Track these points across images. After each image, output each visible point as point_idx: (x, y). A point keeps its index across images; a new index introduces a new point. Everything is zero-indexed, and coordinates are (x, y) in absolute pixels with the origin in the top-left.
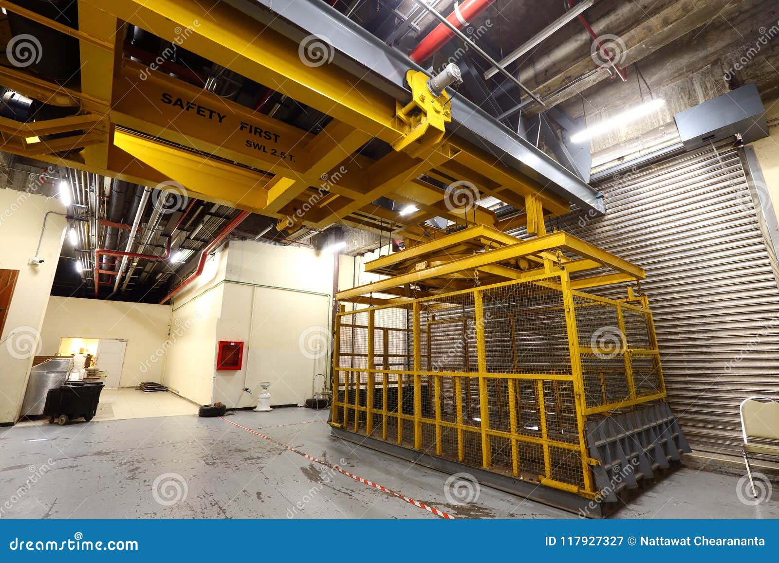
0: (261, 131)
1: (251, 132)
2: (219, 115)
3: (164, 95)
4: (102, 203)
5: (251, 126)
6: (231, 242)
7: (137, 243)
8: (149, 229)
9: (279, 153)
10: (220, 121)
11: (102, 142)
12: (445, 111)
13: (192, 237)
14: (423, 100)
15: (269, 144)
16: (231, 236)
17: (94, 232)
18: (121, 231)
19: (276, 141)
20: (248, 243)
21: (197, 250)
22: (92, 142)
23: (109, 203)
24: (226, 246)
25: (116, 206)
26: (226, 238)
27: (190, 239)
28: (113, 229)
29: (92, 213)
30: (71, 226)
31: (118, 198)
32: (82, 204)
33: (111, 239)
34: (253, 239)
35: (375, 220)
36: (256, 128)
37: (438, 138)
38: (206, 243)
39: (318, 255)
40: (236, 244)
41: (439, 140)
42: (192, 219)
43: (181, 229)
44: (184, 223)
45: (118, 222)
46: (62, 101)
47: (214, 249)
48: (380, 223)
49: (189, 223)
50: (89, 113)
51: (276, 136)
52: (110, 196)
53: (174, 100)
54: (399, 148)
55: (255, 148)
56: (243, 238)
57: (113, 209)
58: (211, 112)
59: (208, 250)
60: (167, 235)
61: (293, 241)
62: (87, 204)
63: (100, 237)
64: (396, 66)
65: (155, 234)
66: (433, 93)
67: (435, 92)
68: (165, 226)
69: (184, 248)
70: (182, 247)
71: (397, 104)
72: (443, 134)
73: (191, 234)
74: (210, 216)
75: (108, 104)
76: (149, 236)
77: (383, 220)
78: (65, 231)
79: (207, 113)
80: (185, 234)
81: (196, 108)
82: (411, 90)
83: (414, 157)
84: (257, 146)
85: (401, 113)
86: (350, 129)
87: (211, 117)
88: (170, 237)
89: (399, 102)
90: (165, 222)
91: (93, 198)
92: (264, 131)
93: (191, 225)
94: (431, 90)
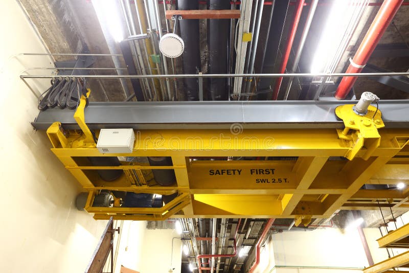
0: (263, 171)
1: (257, 173)
2: (238, 170)
3: (210, 172)
4: (195, 228)
5: (257, 170)
6: (273, 236)
7: (217, 248)
8: (222, 238)
9: (277, 180)
10: (239, 174)
11: (189, 203)
12: (375, 121)
13: (247, 237)
14: (353, 123)
15: (269, 177)
16: (272, 231)
17: (195, 244)
18: (207, 241)
19: (273, 173)
20: (284, 233)
21: (253, 246)
22: (186, 205)
23: (198, 226)
24: (270, 239)
25: (202, 228)
26: (268, 233)
27: (246, 238)
28: (203, 242)
29: (192, 234)
30: (184, 243)
31: (202, 224)
32: (187, 230)
33: (204, 247)
34: (287, 229)
35: (371, 201)
36: (259, 170)
37: (376, 144)
38: (257, 239)
39: (343, 232)
40: (276, 236)
41: (378, 144)
42: (244, 225)
43: (239, 233)
44: (240, 228)
45: (205, 236)
46: (173, 192)
47: (264, 242)
48: (377, 203)
49: (243, 228)
50: (182, 194)
51: (273, 170)
52: (198, 223)
53: (215, 172)
54: (351, 158)
55: (262, 182)
56: (280, 231)
57: (201, 230)
58: (234, 171)
59: (259, 244)
60: (232, 239)
61: (317, 226)
62: (189, 230)
63: (198, 247)
64: (326, 109)
65: (226, 239)
66: (360, 115)
67: (361, 113)
68: (230, 232)
69: (244, 245)
70: (243, 245)
71: (337, 131)
72: (380, 140)
73: (246, 235)
74: (253, 222)
75: (188, 187)
76: (223, 242)
77: (378, 199)
78: (181, 246)
79: (232, 172)
80: (242, 236)
81: (226, 172)
82: (342, 120)
83: (366, 159)
84: (263, 181)
85: (342, 135)
86: (311, 159)
87: (234, 174)
88: (234, 240)
89: (338, 129)
90: (229, 230)
91: (191, 226)
92: (264, 170)
93: (244, 229)
94: (358, 113)
